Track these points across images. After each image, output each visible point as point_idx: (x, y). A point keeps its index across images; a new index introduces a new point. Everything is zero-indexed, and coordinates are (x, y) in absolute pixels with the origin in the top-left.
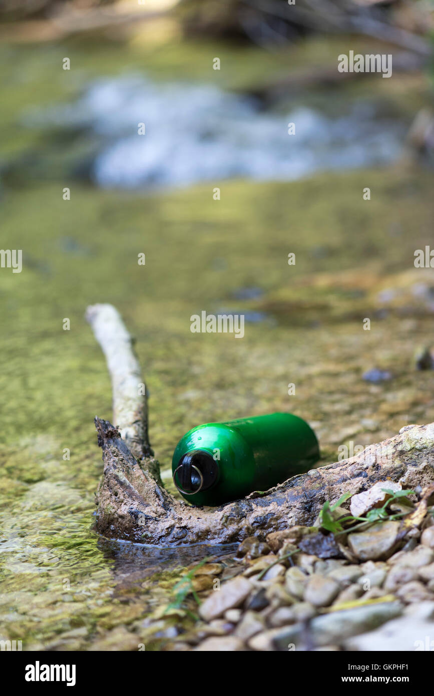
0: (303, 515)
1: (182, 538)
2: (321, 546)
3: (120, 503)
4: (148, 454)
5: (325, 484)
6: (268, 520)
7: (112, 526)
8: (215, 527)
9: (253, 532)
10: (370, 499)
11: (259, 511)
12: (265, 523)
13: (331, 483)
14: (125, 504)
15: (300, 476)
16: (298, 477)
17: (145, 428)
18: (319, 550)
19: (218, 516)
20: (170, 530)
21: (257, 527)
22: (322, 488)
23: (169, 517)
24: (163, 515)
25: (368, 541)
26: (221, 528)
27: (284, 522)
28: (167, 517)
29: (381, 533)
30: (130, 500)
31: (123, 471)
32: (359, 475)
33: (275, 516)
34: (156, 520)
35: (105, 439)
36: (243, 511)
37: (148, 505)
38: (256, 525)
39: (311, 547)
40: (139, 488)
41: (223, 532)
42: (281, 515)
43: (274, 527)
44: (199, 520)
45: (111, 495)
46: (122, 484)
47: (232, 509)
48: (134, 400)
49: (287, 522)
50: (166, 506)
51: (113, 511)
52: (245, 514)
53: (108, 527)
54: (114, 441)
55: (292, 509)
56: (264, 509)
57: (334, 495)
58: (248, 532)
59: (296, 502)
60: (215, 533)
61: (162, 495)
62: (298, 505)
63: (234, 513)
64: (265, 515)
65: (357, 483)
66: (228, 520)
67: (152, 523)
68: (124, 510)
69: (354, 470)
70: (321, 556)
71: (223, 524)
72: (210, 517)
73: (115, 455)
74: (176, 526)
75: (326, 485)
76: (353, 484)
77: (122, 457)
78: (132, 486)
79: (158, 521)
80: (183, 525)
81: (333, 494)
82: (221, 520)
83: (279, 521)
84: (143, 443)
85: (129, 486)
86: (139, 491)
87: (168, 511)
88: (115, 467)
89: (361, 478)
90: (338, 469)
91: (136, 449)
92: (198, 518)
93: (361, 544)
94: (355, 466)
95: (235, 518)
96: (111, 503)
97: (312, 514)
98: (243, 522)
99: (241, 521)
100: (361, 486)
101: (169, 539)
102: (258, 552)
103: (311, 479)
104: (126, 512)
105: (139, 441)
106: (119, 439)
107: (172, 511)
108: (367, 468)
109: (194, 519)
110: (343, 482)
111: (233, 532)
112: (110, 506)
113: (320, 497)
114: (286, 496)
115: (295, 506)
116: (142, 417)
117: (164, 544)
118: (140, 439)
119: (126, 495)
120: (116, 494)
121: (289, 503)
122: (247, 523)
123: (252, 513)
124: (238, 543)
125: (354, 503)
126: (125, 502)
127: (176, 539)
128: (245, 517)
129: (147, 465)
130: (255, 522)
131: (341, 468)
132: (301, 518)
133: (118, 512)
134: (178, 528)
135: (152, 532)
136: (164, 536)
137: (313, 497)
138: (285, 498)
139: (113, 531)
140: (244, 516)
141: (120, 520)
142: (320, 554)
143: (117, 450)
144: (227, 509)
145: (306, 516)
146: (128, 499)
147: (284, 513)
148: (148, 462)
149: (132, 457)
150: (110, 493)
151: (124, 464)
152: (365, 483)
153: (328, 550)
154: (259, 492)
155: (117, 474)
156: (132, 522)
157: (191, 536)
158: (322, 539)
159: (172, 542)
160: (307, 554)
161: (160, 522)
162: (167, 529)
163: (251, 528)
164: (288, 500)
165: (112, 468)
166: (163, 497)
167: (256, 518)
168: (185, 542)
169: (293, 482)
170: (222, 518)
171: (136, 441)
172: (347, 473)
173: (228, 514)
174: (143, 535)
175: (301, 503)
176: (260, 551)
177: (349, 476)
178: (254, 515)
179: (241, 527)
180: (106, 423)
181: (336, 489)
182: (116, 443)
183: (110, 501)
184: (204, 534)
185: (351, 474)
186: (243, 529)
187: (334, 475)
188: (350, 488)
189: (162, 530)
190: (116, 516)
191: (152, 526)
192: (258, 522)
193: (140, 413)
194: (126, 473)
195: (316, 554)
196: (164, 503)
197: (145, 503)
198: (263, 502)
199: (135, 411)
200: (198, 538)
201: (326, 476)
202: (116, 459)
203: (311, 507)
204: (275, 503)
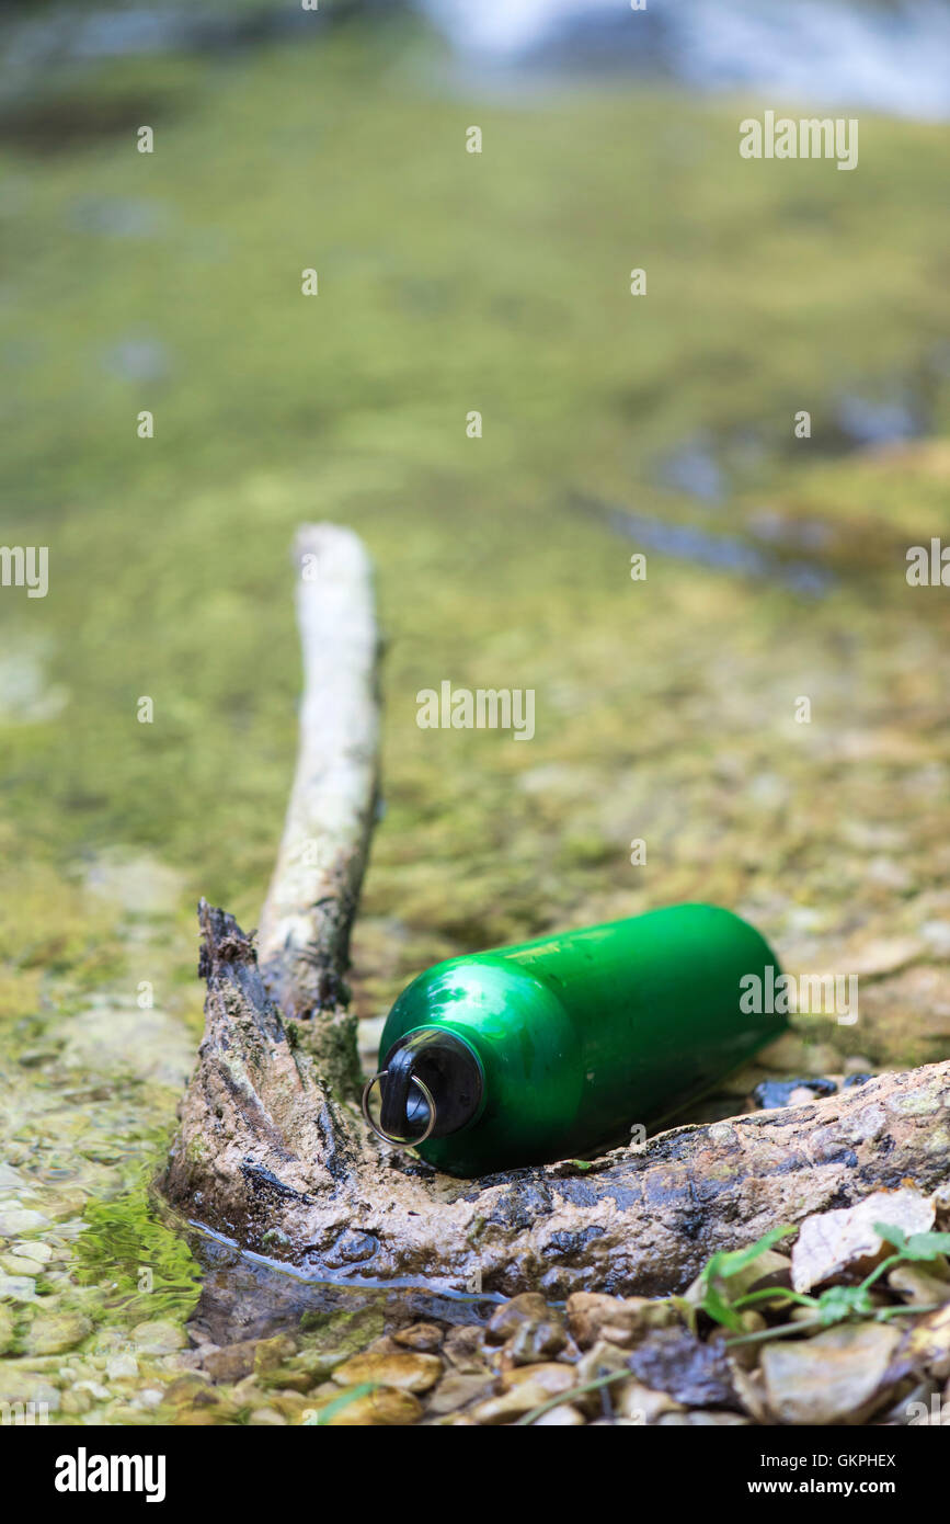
0: (675, 1245)
1: (361, 1258)
2: (684, 1370)
3: (225, 1141)
4: (333, 998)
5: (744, 1169)
6: (586, 1244)
7: (199, 1194)
8: (449, 1243)
9: (543, 1270)
10: (845, 1239)
11: (568, 1217)
12: (578, 1252)
13: (761, 1169)
14: (236, 1145)
15: (691, 1131)
16: (686, 1131)
17: (343, 920)
18: (679, 1380)
19: (460, 1215)
20: (335, 1233)
21: (556, 1260)
22: (736, 1179)
23: (340, 1198)
24: (326, 1189)
25: (811, 1375)
26: (462, 1248)
27: (625, 1255)
28: (333, 1198)
29: (848, 1358)
30: (249, 1137)
31: (244, 1059)
32: (837, 1157)
33: (606, 1236)
34: (305, 1202)
35: (215, 962)
36: (527, 1209)
37: (291, 1158)
38: (552, 1252)
39: (658, 1369)
40: (278, 1108)
41: (466, 1260)
42: (621, 1236)
43: (598, 1264)
44: (413, 1217)
45: (208, 1113)
46: (236, 1091)
47: (499, 1202)
48: (333, 836)
49: (631, 1256)
50: (335, 1167)
51: (206, 1156)
52: (529, 1221)
53: (190, 1195)
54: (235, 972)
55: (651, 1223)
56: (582, 1211)
57: (763, 1202)
58: (529, 1271)
59: (664, 1205)
60: (446, 1262)
61: (334, 1135)
62: (668, 1218)
63: (502, 1213)
64: (579, 1230)
65: (828, 1179)
66: (484, 1229)
67: (292, 1209)
68: (231, 1161)
69: (826, 1141)
70: (682, 1397)
71: (469, 1240)
72: (440, 1214)
73: (232, 1009)
74: (352, 1226)
75: (746, 1173)
76: (817, 1180)
77: (249, 1019)
78: (259, 1101)
79: (309, 1204)
80: (370, 1225)
81: (760, 1199)
82: (466, 1228)
83: (613, 1252)
84: (325, 966)
85: (252, 1100)
86: (275, 1117)
87: (339, 1182)
88: (225, 1045)
89: (840, 1166)
90: (789, 1129)
91: (303, 983)
92: (411, 1213)
93: (788, 1379)
94: (830, 1133)
95: (503, 1228)
96: (205, 1134)
97: (702, 1247)
98: (522, 1240)
99: (517, 1239)
100: (836, 1192)
101: (330, 1256)
102: (532, 1347)
103: (714, 1149)
104: (234, 1169)
105: (317, 960)
106: (251, 968)
107: (350, 1182)
108: (859, 1143)
109: (401, 1211)
110: (792, 1169)
111: (491, 1267)
112: (200, 1142)
113: (726, 1203)
114: (643, 1184)
115: (659, 1219)
116: (343, 889)
117: (314, 1268)
118: (321, 955)
119: (243, 1124)
120: (219, 1115)
121: (647, 1206)
122: (530, 1246)
123: (550, 1218)
124: (499, 1296)
125: (804, 1241)
126: (237, 1139)
127: (346, 1259)
128: (530, 1227)
129: (319, 1034)
130: (551, 1245)
131: (796, 1127)
132: (669, 1252)
133: (215, 1161)
134: (356, 1230)
135: (288, 1233)
136: (316, 1248)
137: (709, 1199)
138: (639, 1191)
139: (198, 1206)
140: (526, 1225)
141: (218, 1183)
142: (680, 1391)
143: (240, 996)
144: (489, 1197)
145: (683, 1250)
146: (245, 1135)
147: (628, 1231)
148: (326, 1025)
149: (274, 1021)
150: (205, 1108)
151: (251, 1036)
152: (847, 1181)
153: (702, 1384)
154: (577, 1162)
155: (228, 1064)
156: (246, 1194)
157: (384, 1260)
158: (694, 1350)
159: (333, 1266)
160: (648, 1385)
161: (314, 1209)
162: (330, 1229)
163: (540, 1260)
164: (646, 1198)
165: (219, 1044)
166: (335, 1139)
167: (556, 1234)
168: (367, 1274)
169: (672, 1144)
170: (470, 1223)
171: (309, 957)
172: (806, 1148)
173: (486, 1214)
174: (265, 1236)
175: (677, 1211)
176: (538, 1346)
177: (810, 1157)
178: (554, 1225)
179: (512, 1254)
180: (226, 919)
181: (772, 1189)
182: (242, 978)
183: (204, 1129)
184: (421, 1259)
185: (815, 1152)
186: (519, 1262)
187: (775, 1148)
188: (806, 1188)
189: (316, 1231)
190: (210, 1171)
191: (291, 1215)
192: (558, 1247)
193: (338, 874)
194: (251, 1063)
195: (670, 1391)
196: (332, 1158)
197: (286, 1150)
198: (582, 1192)
199: (327, 871)
200: (401, 1267)
201: (752, 1148)
202: (233, 1021)
203: (699, 1225)
204: (612, 1201)
